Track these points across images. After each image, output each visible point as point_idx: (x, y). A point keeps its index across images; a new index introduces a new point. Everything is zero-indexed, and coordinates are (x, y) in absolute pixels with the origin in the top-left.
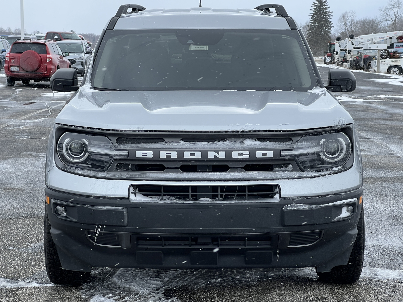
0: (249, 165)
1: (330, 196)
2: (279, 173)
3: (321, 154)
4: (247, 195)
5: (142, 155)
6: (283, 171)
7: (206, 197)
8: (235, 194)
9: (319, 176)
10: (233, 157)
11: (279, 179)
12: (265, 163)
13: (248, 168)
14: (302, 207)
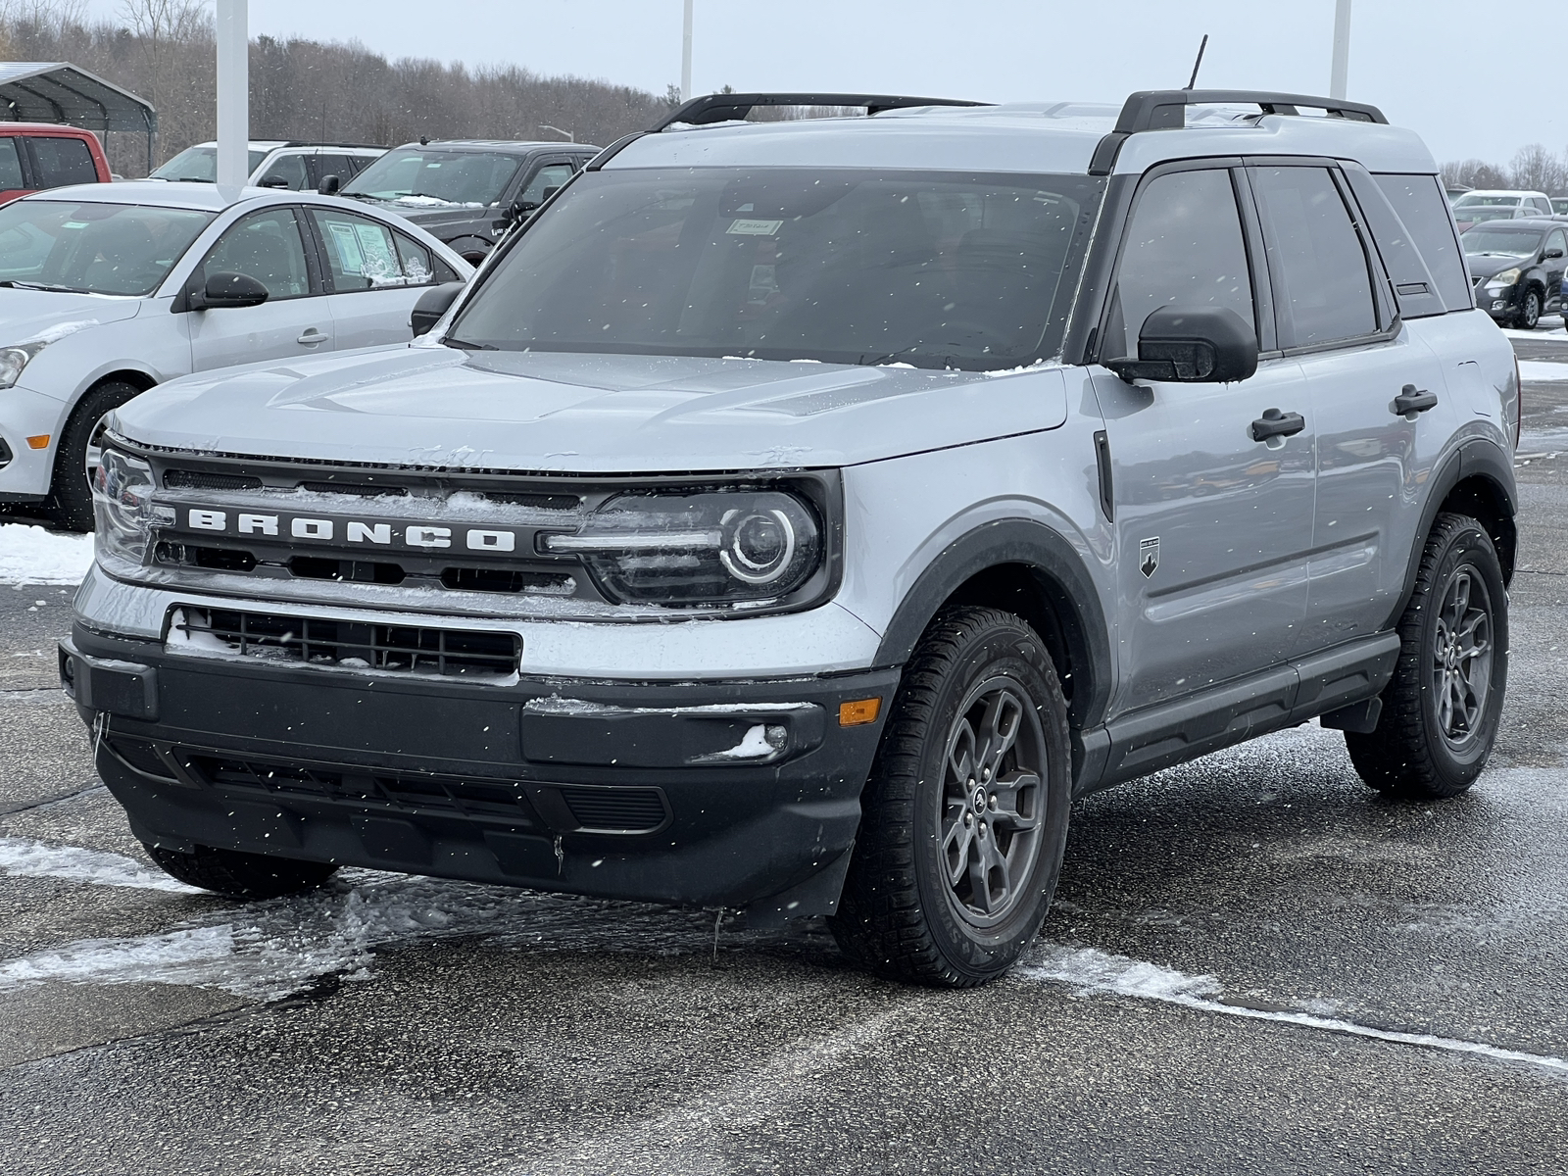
0: (456, 570)
1: (687, 685)
2: (533, 601)
3: (724, 554)
4: (441, 659)
5: (204, 523)
6: (545, 595)
7: (358, 657)
8: (414, 653)
9: (658, 622)
10: (408, 542)
11: (524, 618)
12: (496, 568)
13: (453, 580)
14: (575, 708)
